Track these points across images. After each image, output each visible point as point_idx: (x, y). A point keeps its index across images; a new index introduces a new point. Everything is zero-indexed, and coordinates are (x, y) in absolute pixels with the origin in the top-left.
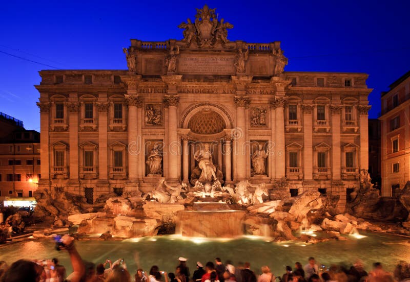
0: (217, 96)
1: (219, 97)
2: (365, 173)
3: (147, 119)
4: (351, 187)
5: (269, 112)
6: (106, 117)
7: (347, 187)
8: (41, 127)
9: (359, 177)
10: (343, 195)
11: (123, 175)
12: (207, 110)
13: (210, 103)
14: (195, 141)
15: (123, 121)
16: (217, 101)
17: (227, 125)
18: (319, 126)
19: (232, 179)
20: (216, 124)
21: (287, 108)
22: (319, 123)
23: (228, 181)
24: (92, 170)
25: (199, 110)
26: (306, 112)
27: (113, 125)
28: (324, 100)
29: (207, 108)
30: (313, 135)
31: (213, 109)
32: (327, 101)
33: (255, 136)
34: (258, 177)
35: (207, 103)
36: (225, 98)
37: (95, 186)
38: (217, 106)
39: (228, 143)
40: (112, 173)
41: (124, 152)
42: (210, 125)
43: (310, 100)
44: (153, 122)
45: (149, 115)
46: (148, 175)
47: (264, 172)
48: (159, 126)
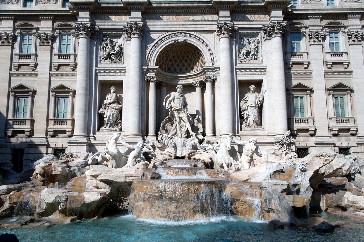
0: (194, 23)
1: (197, 25)
5: (263, 43)
6: (49, 51)
11: (67, 130)
12: (180, 41)
13: (185, 32)
14: (166, 82)
15: (71, 56)
16: (194, 29)
17: (206, 61)
18: (333, 60)
19: (214, 134)
20: (193, 60)
21: (288, 36)
22: (332, 56)
23: (209, 137)
24: (25, 124)
25: (171, 41)
26: (314, 41)
27: (57, 62)
28: (338, 26)
29: (181, 38)
30: (325, 72)
31: (189, 40)
32: (341, 25)
33: (245, 74)
34: (250, 130)
35: (180, 32)
36: (204, 26)
37: (27, 147)
38: (194, 36)
39: (208, 85)
40: (53, 127)
41: (70, 99)
42: (186, 61)
43: (318, 26)
44: (110, 58)
45: (106, 48)
46: (101, 129)
47: (259, 123)
48: (117, 63)
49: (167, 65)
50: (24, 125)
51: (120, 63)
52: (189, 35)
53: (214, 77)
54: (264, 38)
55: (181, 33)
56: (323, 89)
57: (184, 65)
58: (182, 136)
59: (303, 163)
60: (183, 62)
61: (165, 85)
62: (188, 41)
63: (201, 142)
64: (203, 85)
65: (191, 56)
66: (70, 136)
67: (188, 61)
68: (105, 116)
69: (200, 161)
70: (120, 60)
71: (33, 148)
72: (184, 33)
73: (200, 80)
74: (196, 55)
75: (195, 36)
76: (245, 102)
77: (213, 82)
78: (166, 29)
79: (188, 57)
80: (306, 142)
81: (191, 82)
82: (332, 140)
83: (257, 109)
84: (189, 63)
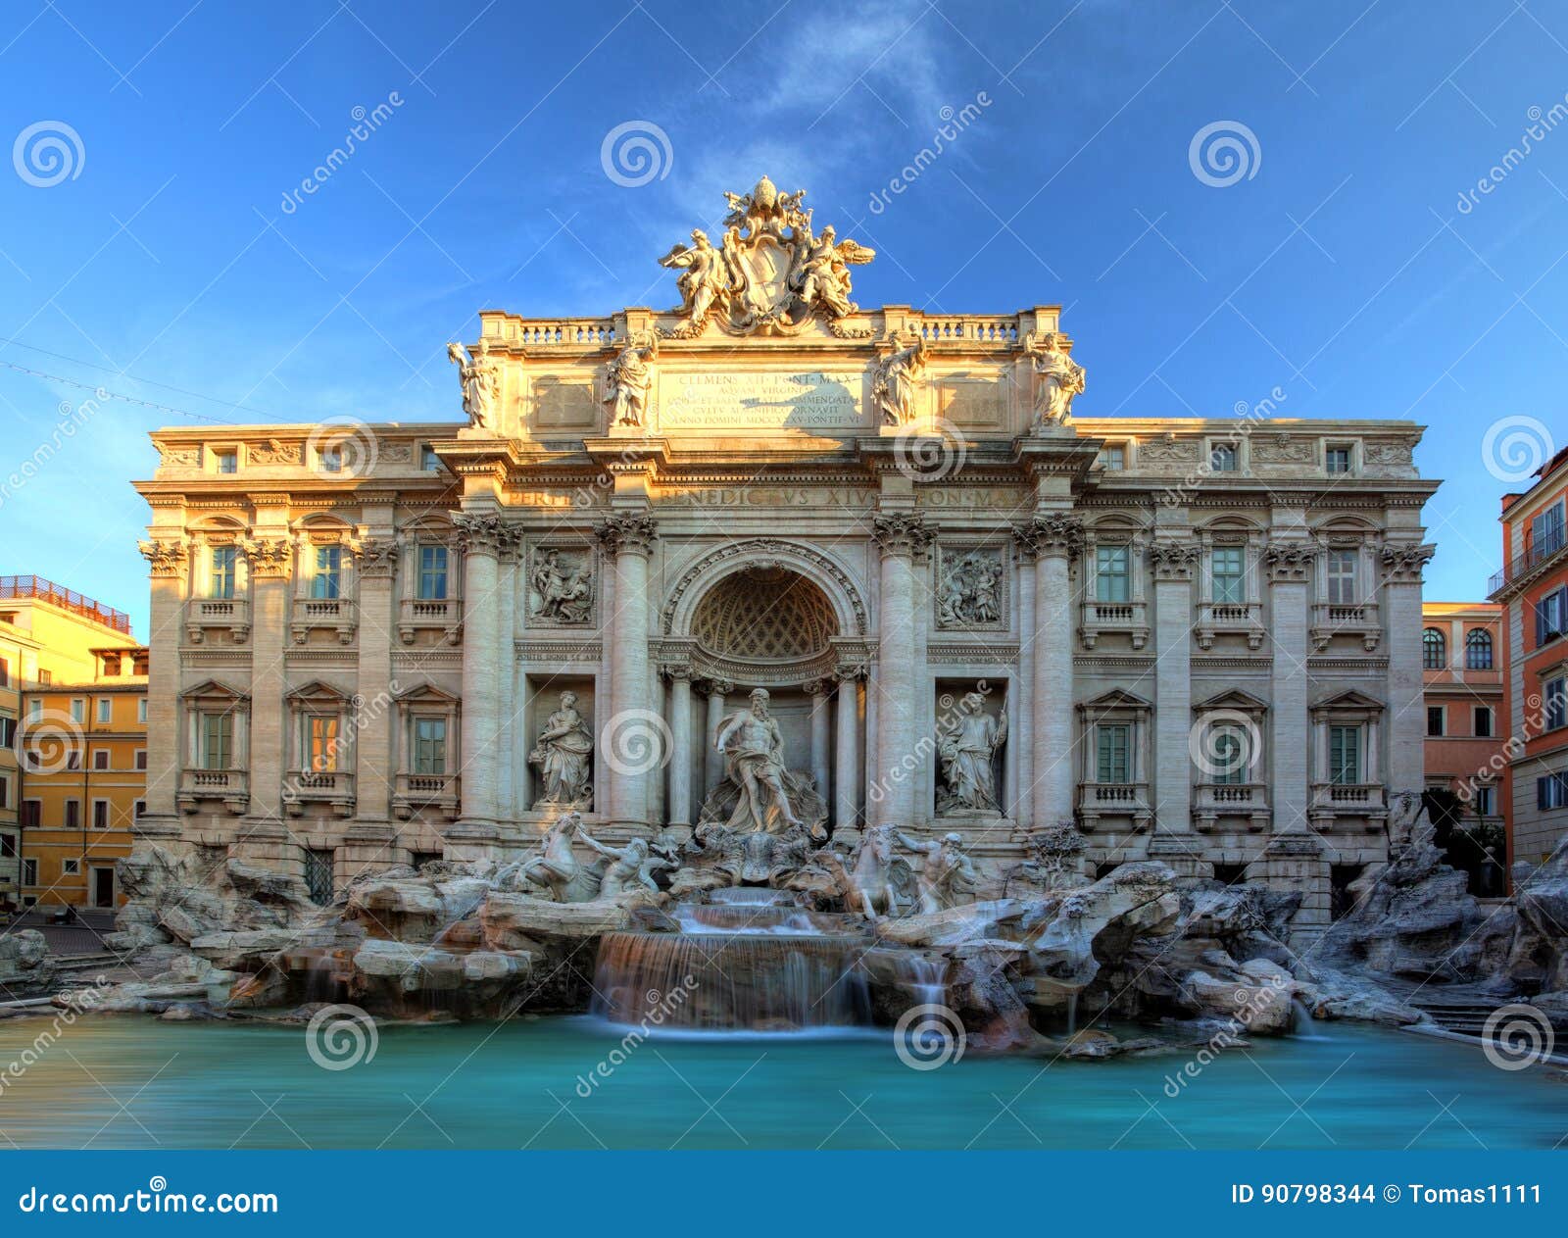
0: (807, 514)
1: (814, 518)
2: (1407, 806)
3: (535, 599)
4: (1350, 858)
5: (1012, 574)
6: (389, 593)
7: (1335, 859)
8: (152, 631)
9: (1385, 822)
10: (1318, 893)
11: (444, 804)
12: (765, 565)
13: (778, 539)
14: (723, 682)
15: (449, 607)
16: (804, 531)
17: (841, 622)
18: (1218, 626)
19: (860, 825)
20: (806, 620)
21: (1091, 555)
22: (1218, 615)
23: (845, 831)
24: (333, 786)
25: (736, 565)
26: (1166, 572)
27: (411, 621)
28: (1241, 528)
29: (766, 556)
30: (1192, 660)
31: (788, 563)
32: (1250, 528)
33: (956, 661)
34: (964, 817)
35: (762, 539)
36: (835, 523)
37: (342, 844)
38: (804, 552)
39: (846, 691)
40: (406, 795)
41: (451, 720)
42: (785, 622)
43: (1181, 527)
44: (558, 612)
45: (545, 584)
46: (537, 804)
47: (991, 797)
48: (579, 626)
49: (727, 634)
50: (330, 789)
51: (586, 626)
52: (789, 547)
53: (862, 667)
54: (1015, 558)
55: (766, 543)
56: (1183, 708)
57: (778, 635)
58: (765, 828)
59: (1079, 900)
60: (777, 624)
61: (720, 689)
62: (786, 567)
63: (818, 844)
64: (831, 689)
65: (799, 608)
66: (452, 821)
67: (792, 621)
68: (546, 770)
69: (806, 894)
70: (585, 618)
71: (357, 848)
72: (777, 542)
73: (824, 676)
74: (812, 604)
75: (809, 550)
76: (954, 738)
77: (862, 680)
78: (722, 531)
79: (789, 609)
80: (1125, 850)
81: (799, 682)
82: (1195, 845)
83: (988, 758)
84: (794, 629)
